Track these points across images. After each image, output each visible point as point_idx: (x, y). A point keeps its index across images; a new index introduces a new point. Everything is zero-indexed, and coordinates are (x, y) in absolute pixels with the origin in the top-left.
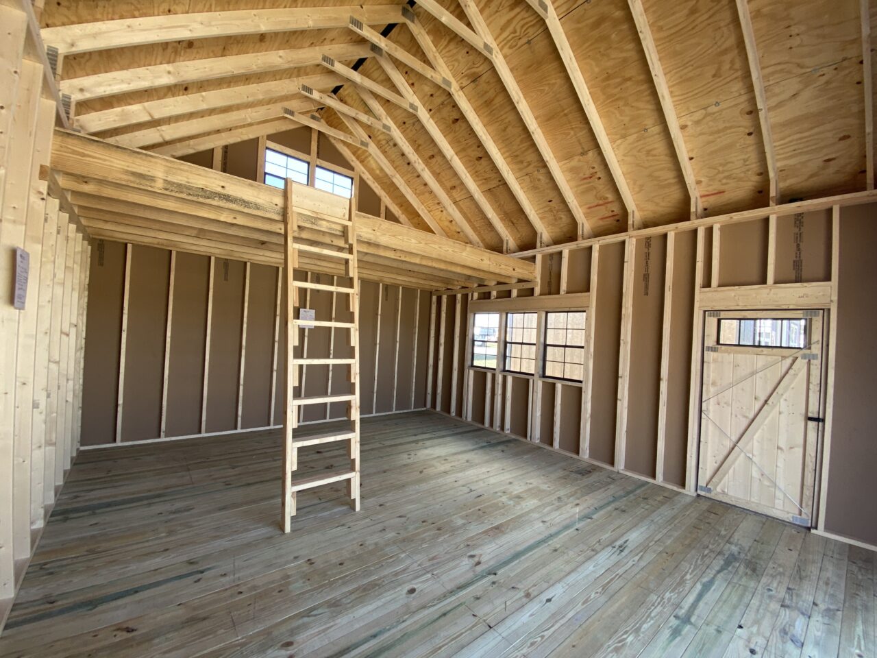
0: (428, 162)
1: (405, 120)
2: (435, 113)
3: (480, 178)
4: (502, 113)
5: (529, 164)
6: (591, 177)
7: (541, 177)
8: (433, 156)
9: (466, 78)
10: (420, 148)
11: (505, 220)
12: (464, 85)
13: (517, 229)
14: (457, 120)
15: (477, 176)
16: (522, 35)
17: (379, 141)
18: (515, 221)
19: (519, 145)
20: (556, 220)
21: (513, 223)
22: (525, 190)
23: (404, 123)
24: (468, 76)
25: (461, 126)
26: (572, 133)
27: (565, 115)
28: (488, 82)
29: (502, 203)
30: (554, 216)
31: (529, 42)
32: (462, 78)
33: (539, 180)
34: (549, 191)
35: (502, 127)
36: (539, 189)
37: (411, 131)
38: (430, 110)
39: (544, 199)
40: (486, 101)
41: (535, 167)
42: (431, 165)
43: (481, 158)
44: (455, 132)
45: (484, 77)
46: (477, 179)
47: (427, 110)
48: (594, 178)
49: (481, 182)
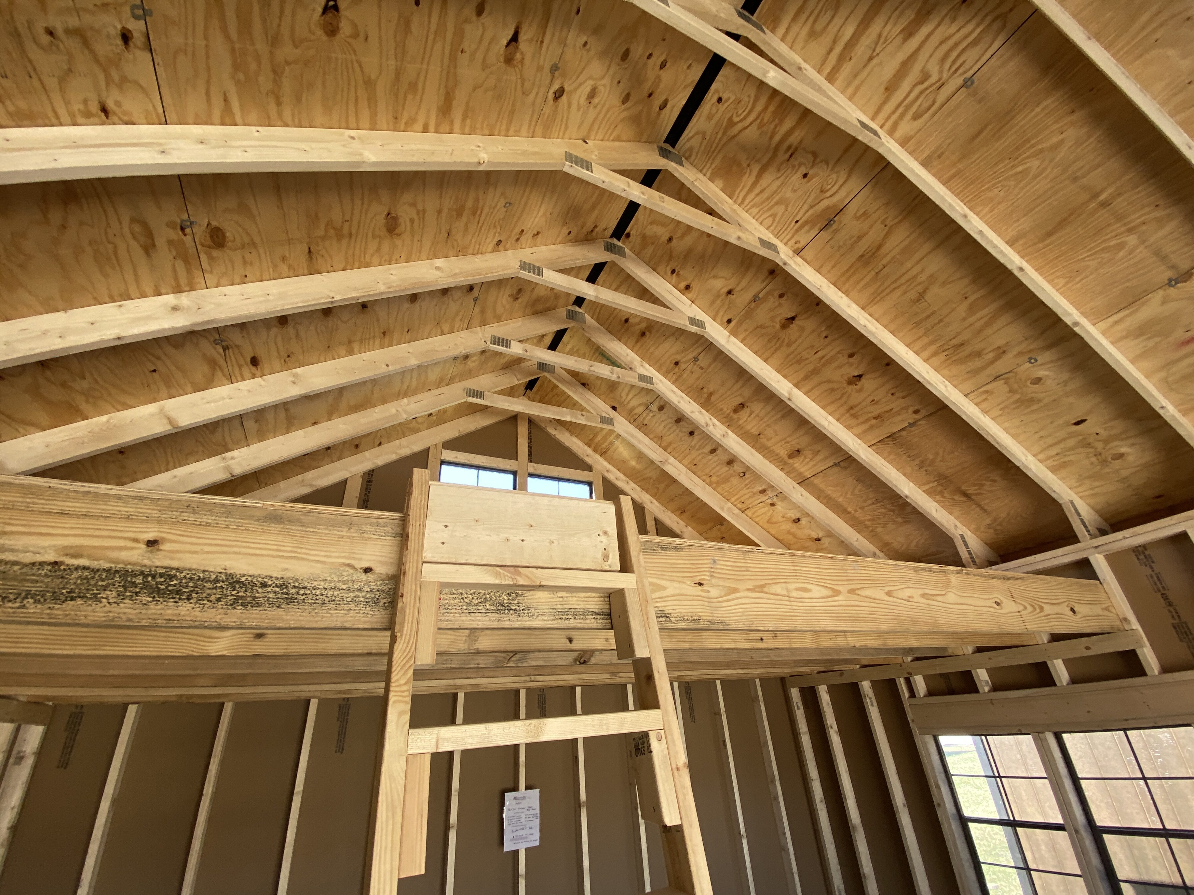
0: (731, 420)
1: (678, 357)
2: (740, 323)
3: (861, 419)
4: (908, 265)
5: (1001, 352)
7: (1042, 373)
8: (742, 405)
9: (807, 228)
10: (713, 399)
11: (941, 493)
12: (800, 246)
13: (979, 505)
14: (793, 318)
15: (855, 416)
16: (945, 75)
17: (631, 410)
18: (971, 490)
19: (964, 319)
20: (1104, 462)
21: (965, 495)
22: (996, 412)
23: (677, 364)
24: (810, 222)
25: (802, 329)
26: (1132, 240)
27: (1104, 204)
28: (865, 214)
29: (930, 456)
30: (1098, 454)
31: (967, 83)
32: (797, 231)
33: (1038, 381)
34: (1071, 400)
35: (913, 294)
36: (1039, 401)
37: (692, 372)
38: (729, 321)
39: (1060, 421)
40: (862, 256)
41: (1020, 354)
42: (741, 422)
43: (860, 376)
44: (789, 345)
45: (852, 208)
46: (854, 422)
47: (721, 324)
49: (865, 426)
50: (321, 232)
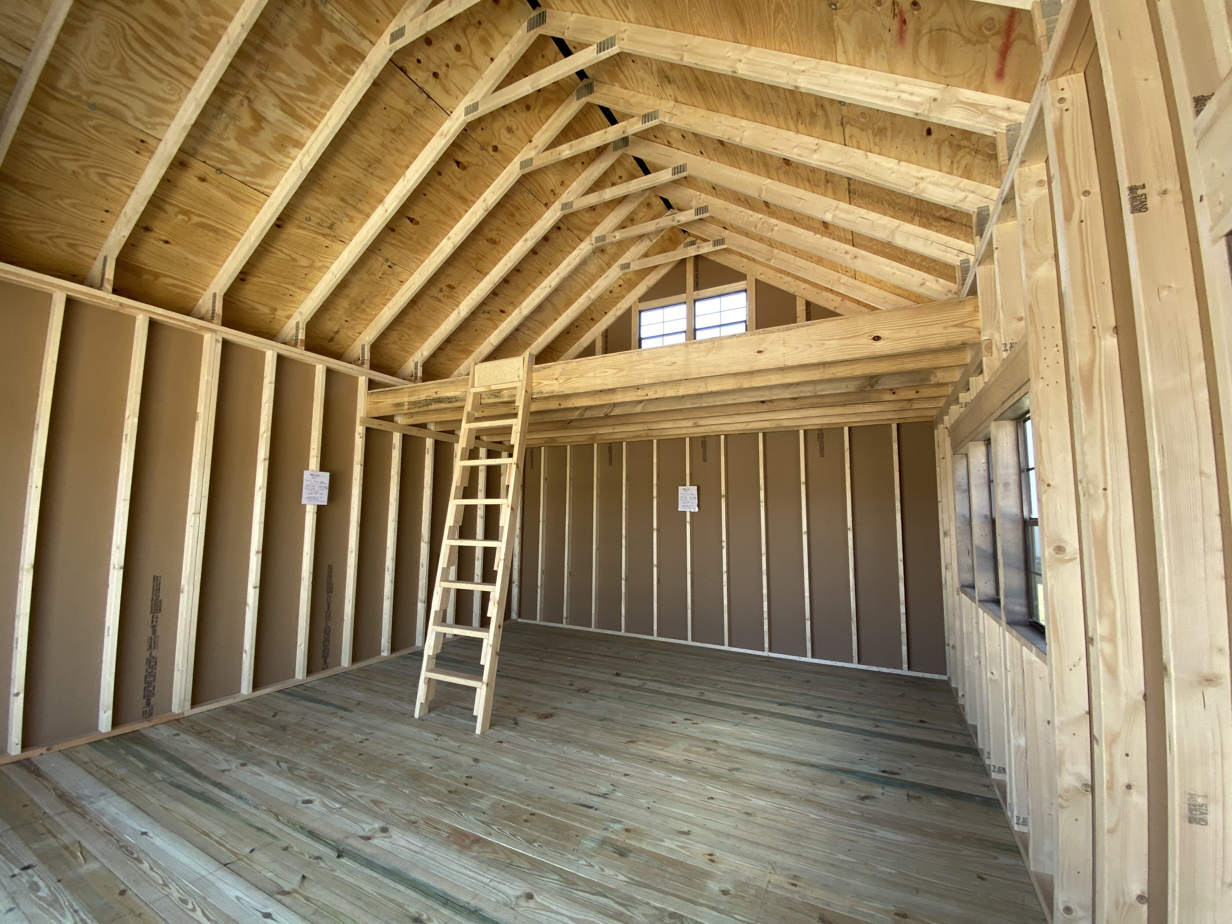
5: (821, 107)
6: (904, 22)
8: (766, 203)
9: (664, 87)
10: (751, 203)
12: (674, 97)
19: (779, 97)
22: (876, 149)
23: (714, 188)
24: (662, 84)
29: (886, 197)
30: (977, 151)
38: (702, 153)
48: (908, 16)
50: (473, 263)
